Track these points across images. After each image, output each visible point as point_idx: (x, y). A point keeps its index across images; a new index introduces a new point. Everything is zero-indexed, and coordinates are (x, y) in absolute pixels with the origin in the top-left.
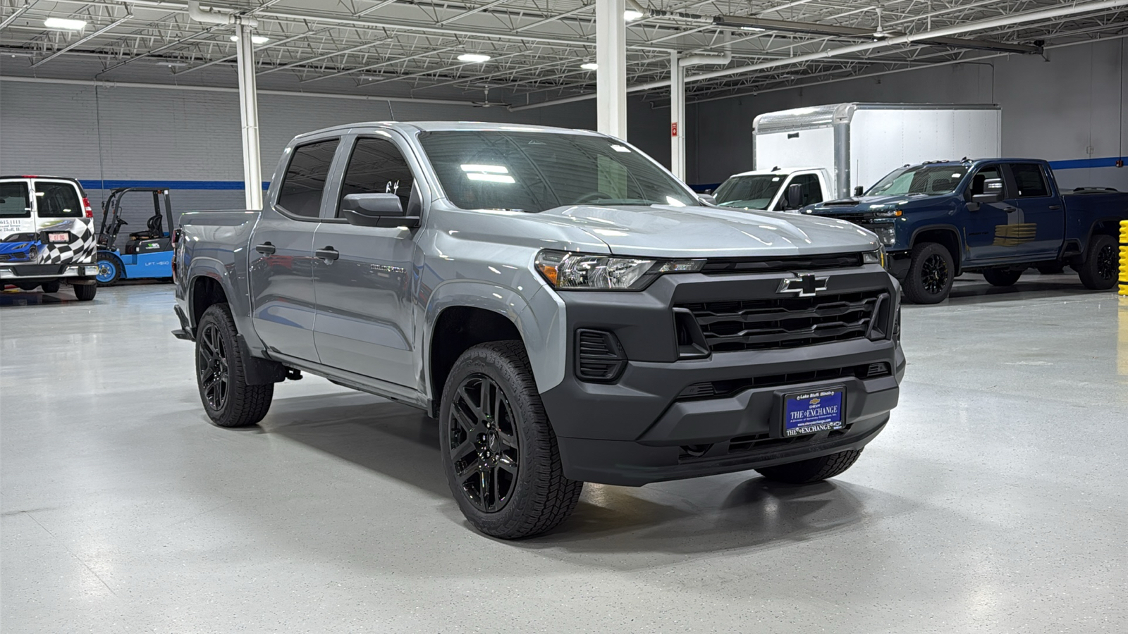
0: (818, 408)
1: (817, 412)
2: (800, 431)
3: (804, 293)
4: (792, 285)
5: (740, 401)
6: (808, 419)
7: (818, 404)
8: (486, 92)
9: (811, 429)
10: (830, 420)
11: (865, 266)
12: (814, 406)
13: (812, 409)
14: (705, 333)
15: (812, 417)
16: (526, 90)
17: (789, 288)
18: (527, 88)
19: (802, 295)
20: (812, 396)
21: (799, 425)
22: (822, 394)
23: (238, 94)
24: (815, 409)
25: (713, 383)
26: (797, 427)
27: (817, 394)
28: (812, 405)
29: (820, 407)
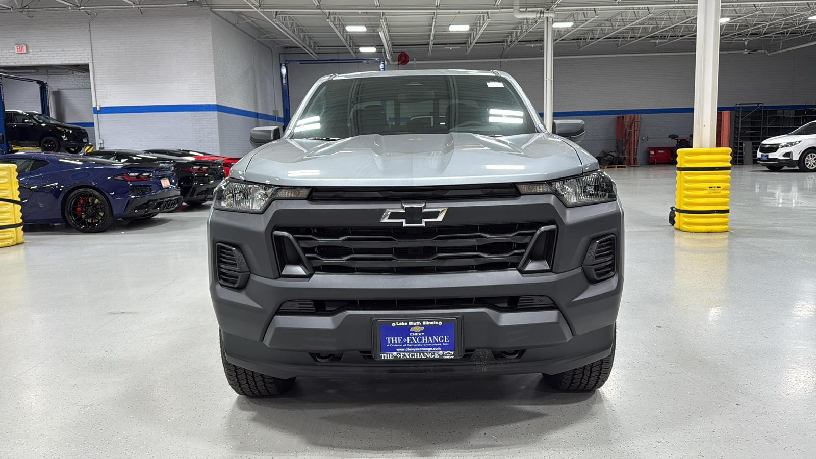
0: (422, 335)
1: (420, 340)
2: (399, 356)
3: (406, 223)
4: (393, 216)
5: (334, 322)
6: (408, 345)
7: (420, 332)
8: (746, 44)
9: (412, 356)
10: (440, 349)
11: (522, 197)
12: (416, 334)
13: (414, 336)
14: (307, 255)
15: (414, 343)
16: (780, 40)
17: (389, 219)
18: (782, 38)
19: (405, 225)
20: (410, 323)
21: (398, 350)
22: (424, 323)
23: (543, 60)
24: (417, 336)
25: (315, 301)
26: (396, 351)
27: (418, 323)
28: (414, 332)
29: (424, 335)
